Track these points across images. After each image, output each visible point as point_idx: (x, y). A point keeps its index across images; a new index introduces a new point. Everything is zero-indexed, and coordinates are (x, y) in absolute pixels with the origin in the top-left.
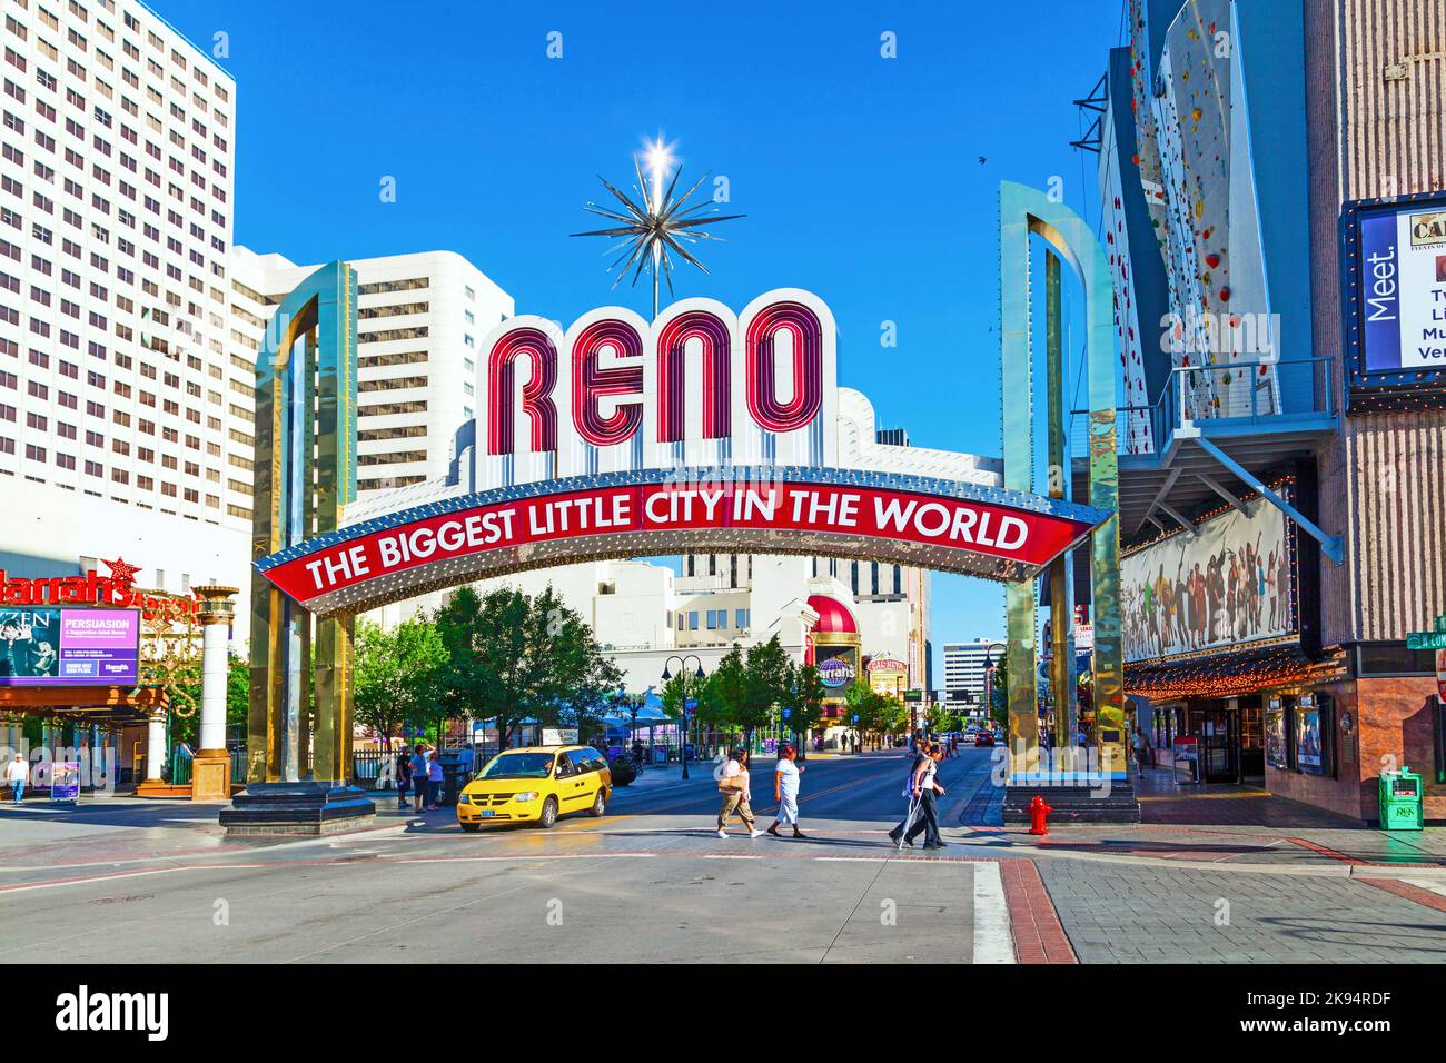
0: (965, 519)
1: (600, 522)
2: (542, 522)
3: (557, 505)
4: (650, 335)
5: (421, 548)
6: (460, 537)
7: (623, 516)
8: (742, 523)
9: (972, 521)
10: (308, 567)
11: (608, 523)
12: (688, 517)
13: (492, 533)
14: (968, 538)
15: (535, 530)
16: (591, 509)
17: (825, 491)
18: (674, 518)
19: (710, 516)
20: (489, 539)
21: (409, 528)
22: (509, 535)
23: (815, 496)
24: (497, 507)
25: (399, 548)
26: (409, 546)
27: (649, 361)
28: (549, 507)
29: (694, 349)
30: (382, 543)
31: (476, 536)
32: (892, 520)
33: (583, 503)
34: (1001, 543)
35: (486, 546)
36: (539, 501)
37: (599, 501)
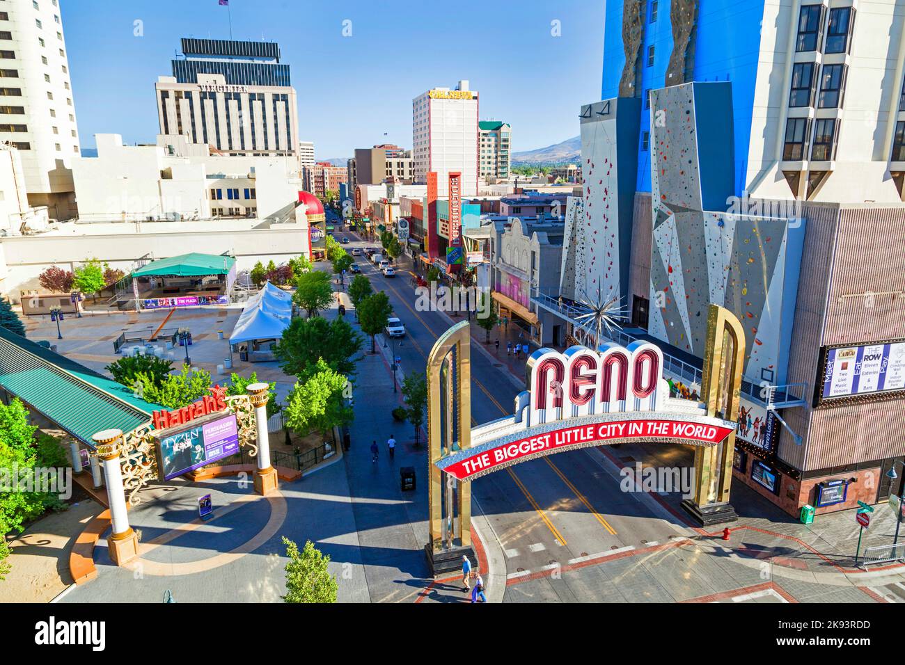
0: (699, 429)
1: (582, 438)
2: (560, 439)
3: (567, 432)
5: (512, 452)
6: (528, 448)
7: (590, 435)
8: (632, 435)
9: (701, 431)
10: (464, 464)
11: (585, 438)
12: (613, 434)
13: (541, 445)
14: (699, 436)
15: (558, 443)
16: (579, 433)
17: (658, 422)
18: (609, 435)
19: (621, 434)
20: (540, 448)
21: (507, 446)
22: (547, 445)
23: (655, 424)
24: (542, 435)
25: (503, 454)
26: (507, 453)
28: (563, 433)
30: (496, 452)
31: (535, 447)
32: (678, 432)
33: (576, 431)
34: (708, 437)
35: (538, 450)
36: (560, 432)
37: (582, 430)
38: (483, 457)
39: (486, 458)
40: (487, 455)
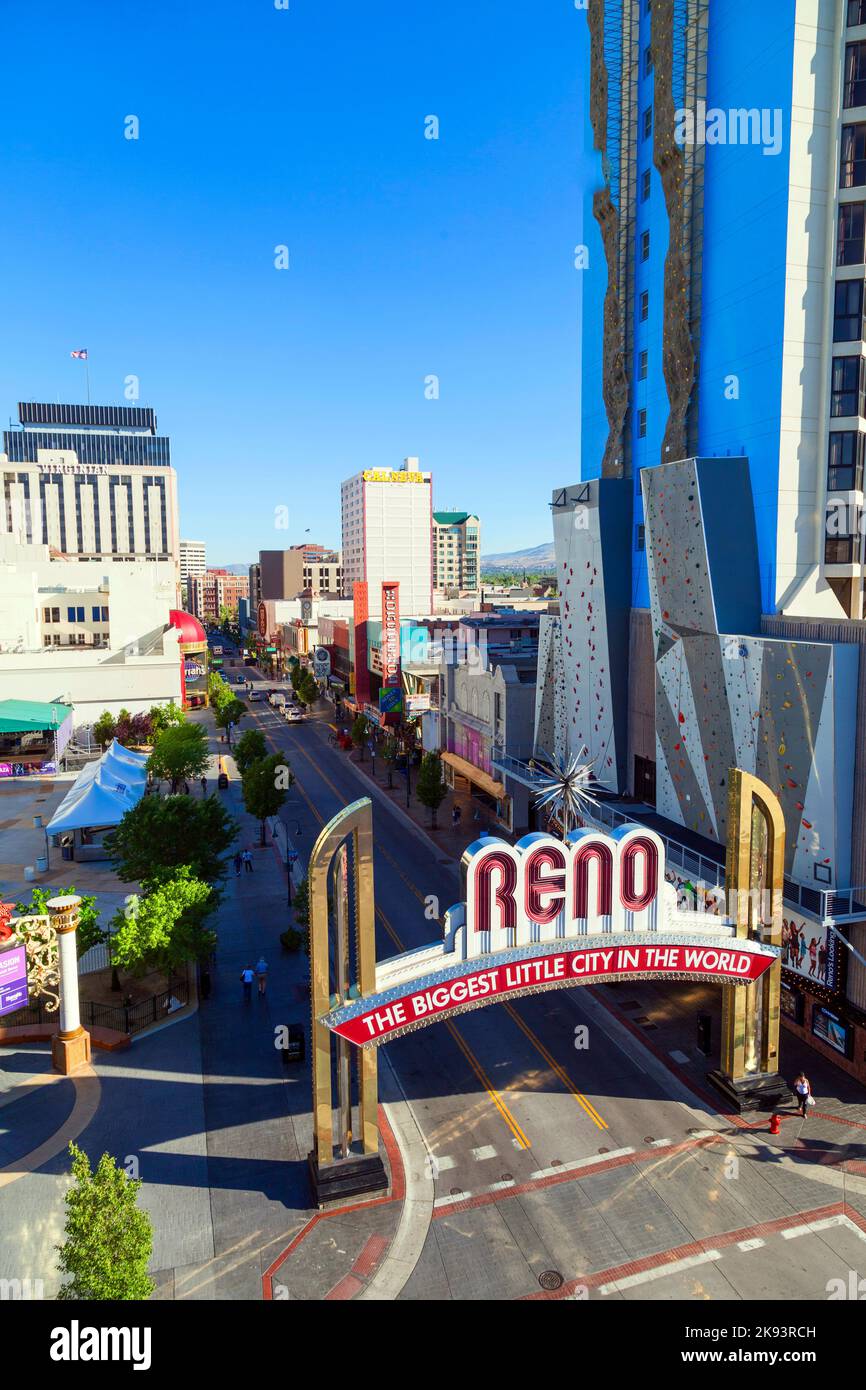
0: (725, 958)
1: (547, 975)
2: (514, 978)
3: (523, 967)
4: (570, 857)
5: (439, 1000)
6: (465, 992)
7: (560, 970)
8: (622, 969)
9: (727, 960)
10: (364, 1021)
11: (551, 975)
12: (595, 969)
13: (484, 988)
14: (725, 968)
15: (510, 983)
16: (542, 968)
17: (662, 948)
18: (587, 970)
19: (606, 967)
20: (482, 991)
21: (431, 990)
22: (494, 988)
23: (658, 951)
24: (486, 971)
25: (426, 1002)
26: (432, 1001)
27: (569, 872)
28: (518, 968)
29: (594, 865)
30: (414, 1000)
31: (475, 990)
32: (693, 962)
33: (537, 965)
34: (739, 970)
35: (481, 995)
36: (513, 966)
37: (547, 962)
38: (395, 1008)
39: (399, 1009)
40: (400, 1005)
